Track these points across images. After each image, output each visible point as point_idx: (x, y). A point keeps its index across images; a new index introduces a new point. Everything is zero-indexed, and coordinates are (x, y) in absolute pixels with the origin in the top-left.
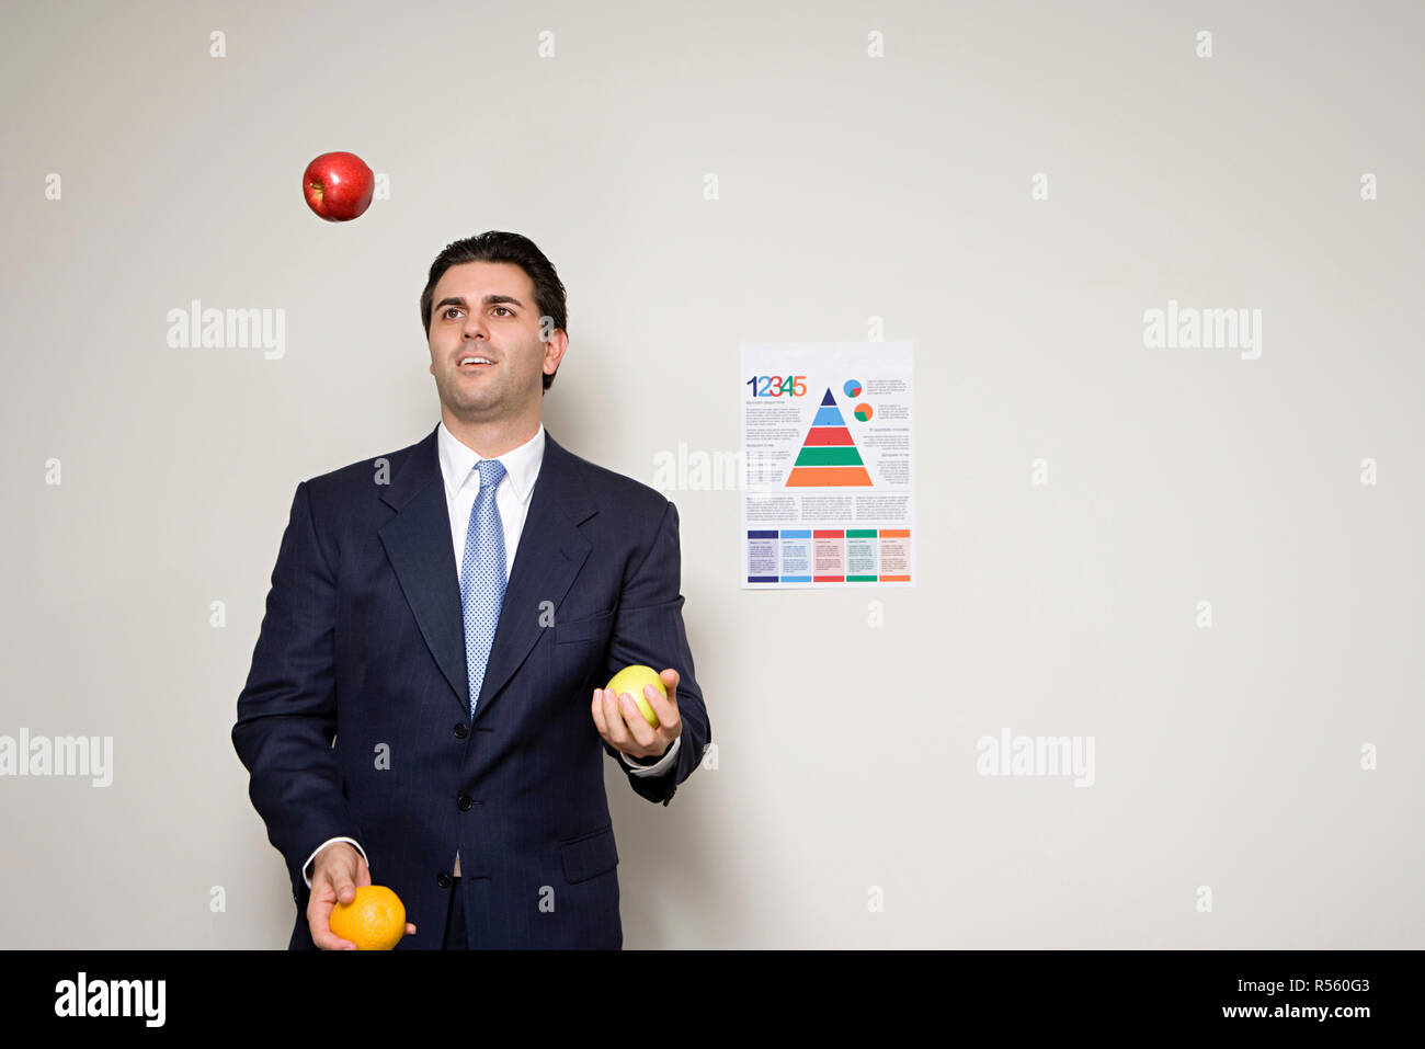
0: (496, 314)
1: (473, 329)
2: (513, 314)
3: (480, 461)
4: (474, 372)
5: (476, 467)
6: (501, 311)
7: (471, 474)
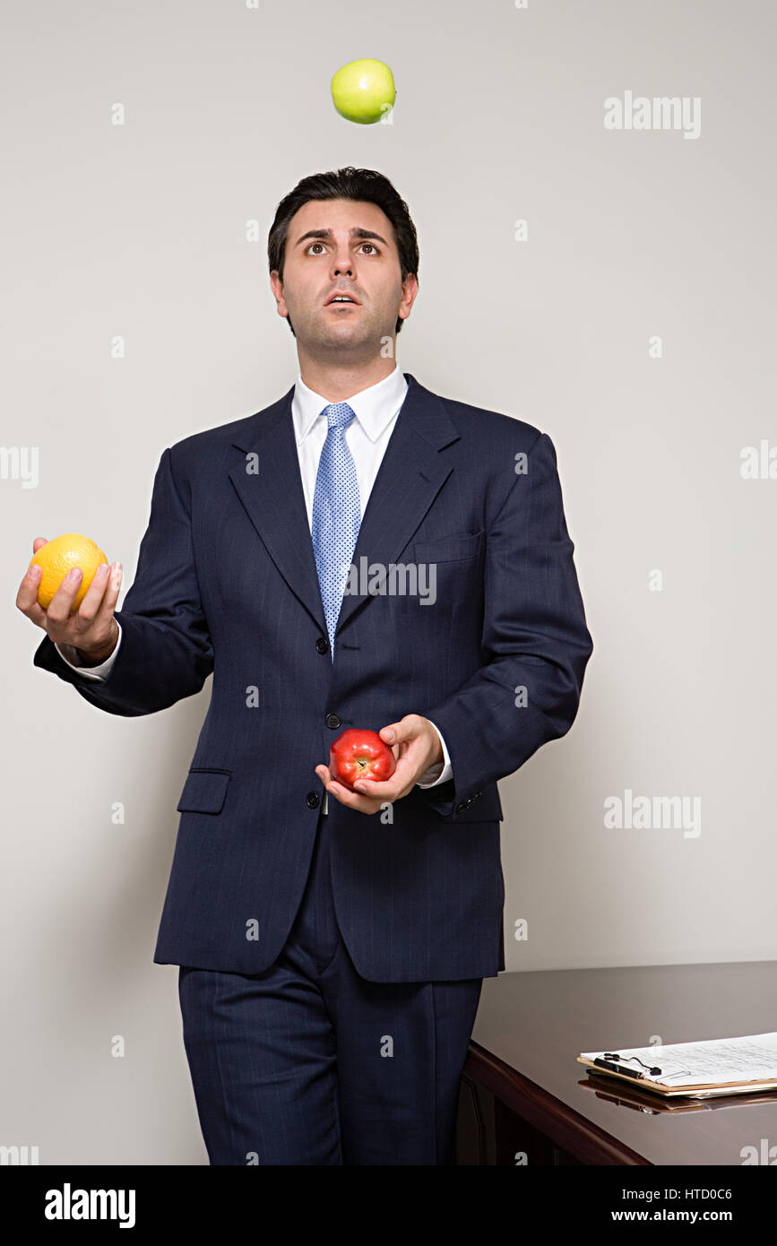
0: (361, 251)
1: (344, 264)
2: (379, 252)
3: (329, 406)
4: (343, 310)
5: (324, 413)
6: (367, 248)
7: (318, 421)
